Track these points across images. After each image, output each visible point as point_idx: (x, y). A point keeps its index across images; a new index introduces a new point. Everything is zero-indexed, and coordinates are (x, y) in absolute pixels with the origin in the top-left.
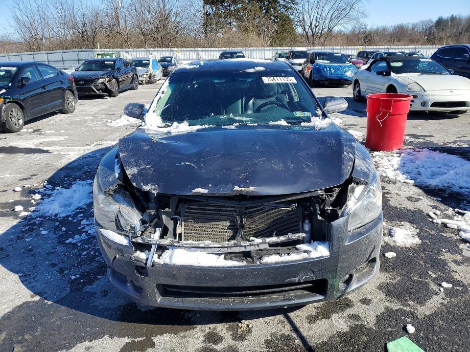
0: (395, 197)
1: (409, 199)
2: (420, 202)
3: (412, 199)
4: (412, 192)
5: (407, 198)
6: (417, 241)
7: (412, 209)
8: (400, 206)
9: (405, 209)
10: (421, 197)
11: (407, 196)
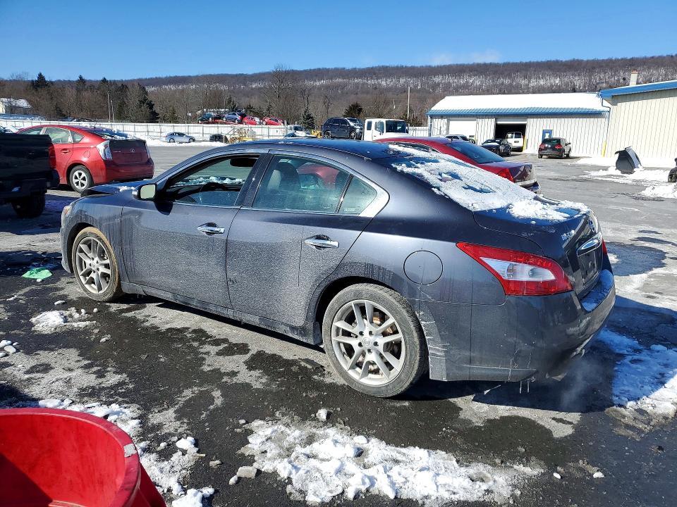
0: (73, 363)
1: (46, 368)
2: (28, 367)
3: (41, 368)
4: (44, 381)
5: (52, 368)
6: (33, 320)
7: (41, 352)
8: (60, 351)
9: (52, 350)
10: (27, 376)
11: (51, 372)
